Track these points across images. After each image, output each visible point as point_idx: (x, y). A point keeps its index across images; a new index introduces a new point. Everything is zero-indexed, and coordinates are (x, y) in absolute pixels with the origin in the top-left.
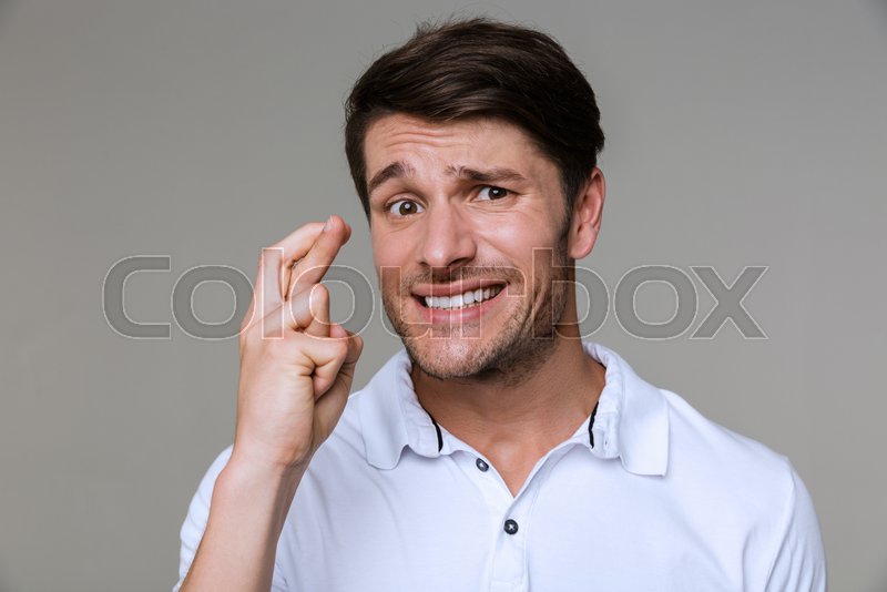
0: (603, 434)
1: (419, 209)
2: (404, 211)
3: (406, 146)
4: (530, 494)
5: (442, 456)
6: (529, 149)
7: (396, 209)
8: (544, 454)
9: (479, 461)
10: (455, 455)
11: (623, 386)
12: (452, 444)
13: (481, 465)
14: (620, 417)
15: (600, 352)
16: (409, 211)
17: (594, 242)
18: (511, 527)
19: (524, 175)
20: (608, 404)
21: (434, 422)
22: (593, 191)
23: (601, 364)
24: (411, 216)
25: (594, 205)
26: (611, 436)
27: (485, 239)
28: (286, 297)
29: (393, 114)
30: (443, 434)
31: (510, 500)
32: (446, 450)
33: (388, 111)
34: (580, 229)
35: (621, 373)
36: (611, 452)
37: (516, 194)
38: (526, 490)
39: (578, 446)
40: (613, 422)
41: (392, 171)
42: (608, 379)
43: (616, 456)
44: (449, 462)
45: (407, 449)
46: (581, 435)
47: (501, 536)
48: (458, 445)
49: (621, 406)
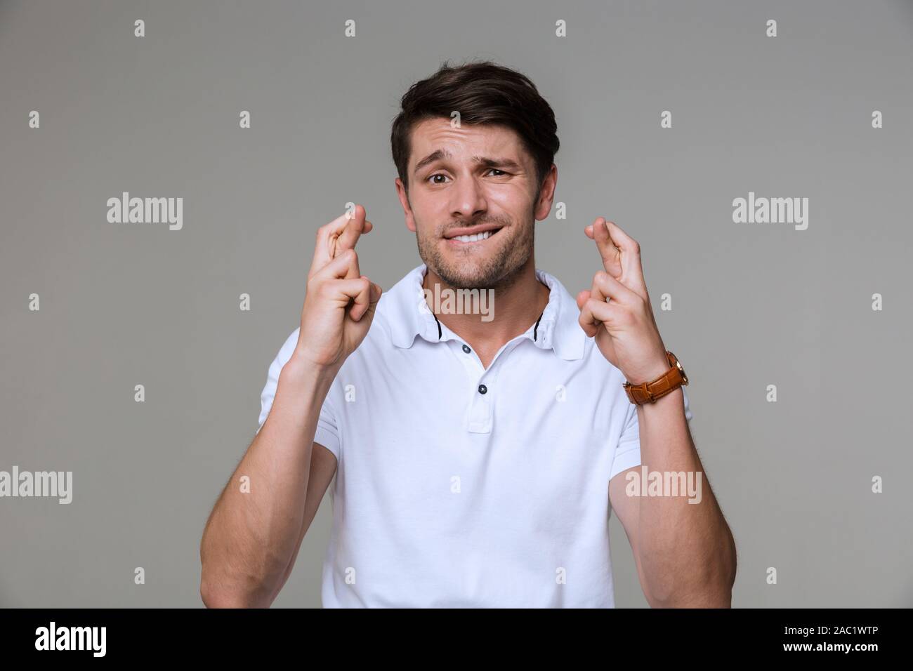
0: (543, 333)
1: (447, 180)
2: (437, 181)
3: (446, 140)
4: (495, 370)
5: (440, 342)
6: (520, 147)
7: (432, 180)
8: (505, 343)
9: (464, 346)
10: (449, 342)
11: (560, 304)
12: (448, 334)
13: (466, 349)
14: (556, 324)
15: (549, 279)
16: (440, 181)
17: (549, 210)
18: (483, 389)
19: (518, 164)
20: (549, 314)
21: (436, 320)
22: (551, 178)
23: (547, 287)
24: (441, 184)
25: (549, 188)
26: (549, 335)
27: (493, 201)
28: (334, 256)
29: (436, 118)
30: (442, 328)
31: (482, 371)
32: (444, 338)
33: (433, 116)
34: (542, 201)
35: (559, 295)
36: (547, 345)
37: (511, 175)
38: (492, 367)
39: (527, 340)
40: (551, 326)
41: (436, 156)
42: (551, 298)
43: (550, 348)
44: (446, 347)
45: (418, 338)
46: (529, 334)
47: (476, 394)
48: (452, 336)
49: (557, 316)
